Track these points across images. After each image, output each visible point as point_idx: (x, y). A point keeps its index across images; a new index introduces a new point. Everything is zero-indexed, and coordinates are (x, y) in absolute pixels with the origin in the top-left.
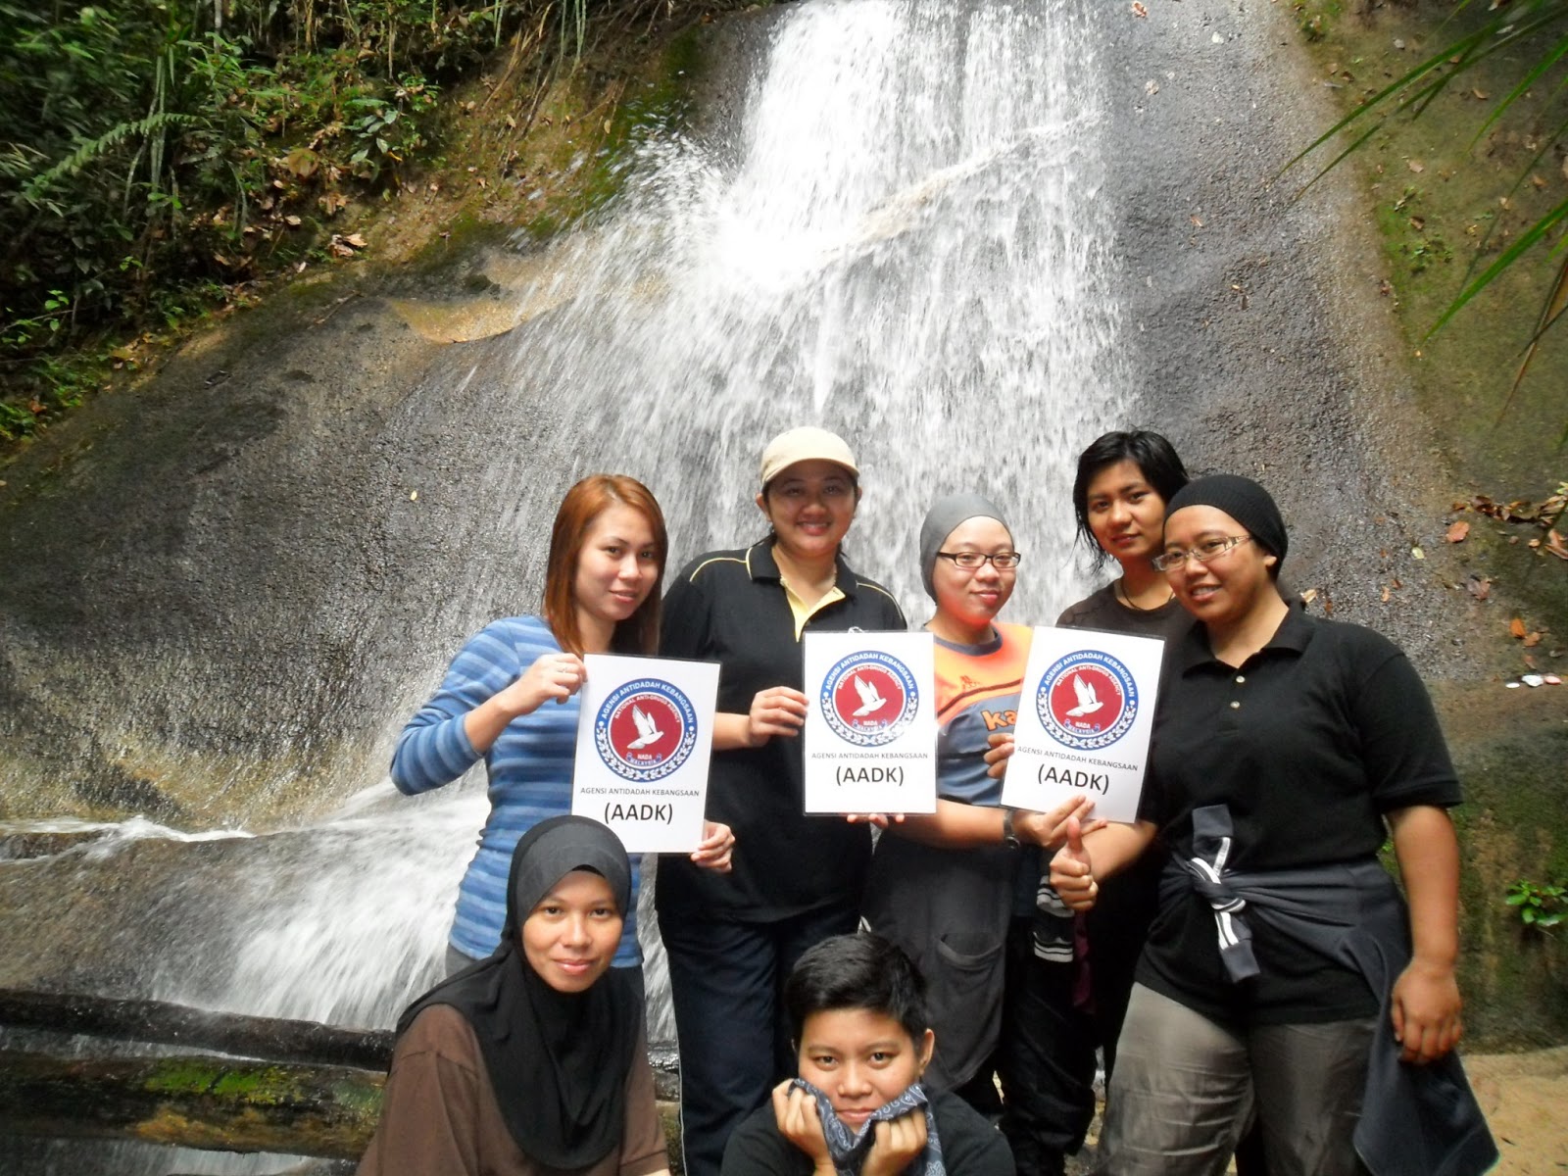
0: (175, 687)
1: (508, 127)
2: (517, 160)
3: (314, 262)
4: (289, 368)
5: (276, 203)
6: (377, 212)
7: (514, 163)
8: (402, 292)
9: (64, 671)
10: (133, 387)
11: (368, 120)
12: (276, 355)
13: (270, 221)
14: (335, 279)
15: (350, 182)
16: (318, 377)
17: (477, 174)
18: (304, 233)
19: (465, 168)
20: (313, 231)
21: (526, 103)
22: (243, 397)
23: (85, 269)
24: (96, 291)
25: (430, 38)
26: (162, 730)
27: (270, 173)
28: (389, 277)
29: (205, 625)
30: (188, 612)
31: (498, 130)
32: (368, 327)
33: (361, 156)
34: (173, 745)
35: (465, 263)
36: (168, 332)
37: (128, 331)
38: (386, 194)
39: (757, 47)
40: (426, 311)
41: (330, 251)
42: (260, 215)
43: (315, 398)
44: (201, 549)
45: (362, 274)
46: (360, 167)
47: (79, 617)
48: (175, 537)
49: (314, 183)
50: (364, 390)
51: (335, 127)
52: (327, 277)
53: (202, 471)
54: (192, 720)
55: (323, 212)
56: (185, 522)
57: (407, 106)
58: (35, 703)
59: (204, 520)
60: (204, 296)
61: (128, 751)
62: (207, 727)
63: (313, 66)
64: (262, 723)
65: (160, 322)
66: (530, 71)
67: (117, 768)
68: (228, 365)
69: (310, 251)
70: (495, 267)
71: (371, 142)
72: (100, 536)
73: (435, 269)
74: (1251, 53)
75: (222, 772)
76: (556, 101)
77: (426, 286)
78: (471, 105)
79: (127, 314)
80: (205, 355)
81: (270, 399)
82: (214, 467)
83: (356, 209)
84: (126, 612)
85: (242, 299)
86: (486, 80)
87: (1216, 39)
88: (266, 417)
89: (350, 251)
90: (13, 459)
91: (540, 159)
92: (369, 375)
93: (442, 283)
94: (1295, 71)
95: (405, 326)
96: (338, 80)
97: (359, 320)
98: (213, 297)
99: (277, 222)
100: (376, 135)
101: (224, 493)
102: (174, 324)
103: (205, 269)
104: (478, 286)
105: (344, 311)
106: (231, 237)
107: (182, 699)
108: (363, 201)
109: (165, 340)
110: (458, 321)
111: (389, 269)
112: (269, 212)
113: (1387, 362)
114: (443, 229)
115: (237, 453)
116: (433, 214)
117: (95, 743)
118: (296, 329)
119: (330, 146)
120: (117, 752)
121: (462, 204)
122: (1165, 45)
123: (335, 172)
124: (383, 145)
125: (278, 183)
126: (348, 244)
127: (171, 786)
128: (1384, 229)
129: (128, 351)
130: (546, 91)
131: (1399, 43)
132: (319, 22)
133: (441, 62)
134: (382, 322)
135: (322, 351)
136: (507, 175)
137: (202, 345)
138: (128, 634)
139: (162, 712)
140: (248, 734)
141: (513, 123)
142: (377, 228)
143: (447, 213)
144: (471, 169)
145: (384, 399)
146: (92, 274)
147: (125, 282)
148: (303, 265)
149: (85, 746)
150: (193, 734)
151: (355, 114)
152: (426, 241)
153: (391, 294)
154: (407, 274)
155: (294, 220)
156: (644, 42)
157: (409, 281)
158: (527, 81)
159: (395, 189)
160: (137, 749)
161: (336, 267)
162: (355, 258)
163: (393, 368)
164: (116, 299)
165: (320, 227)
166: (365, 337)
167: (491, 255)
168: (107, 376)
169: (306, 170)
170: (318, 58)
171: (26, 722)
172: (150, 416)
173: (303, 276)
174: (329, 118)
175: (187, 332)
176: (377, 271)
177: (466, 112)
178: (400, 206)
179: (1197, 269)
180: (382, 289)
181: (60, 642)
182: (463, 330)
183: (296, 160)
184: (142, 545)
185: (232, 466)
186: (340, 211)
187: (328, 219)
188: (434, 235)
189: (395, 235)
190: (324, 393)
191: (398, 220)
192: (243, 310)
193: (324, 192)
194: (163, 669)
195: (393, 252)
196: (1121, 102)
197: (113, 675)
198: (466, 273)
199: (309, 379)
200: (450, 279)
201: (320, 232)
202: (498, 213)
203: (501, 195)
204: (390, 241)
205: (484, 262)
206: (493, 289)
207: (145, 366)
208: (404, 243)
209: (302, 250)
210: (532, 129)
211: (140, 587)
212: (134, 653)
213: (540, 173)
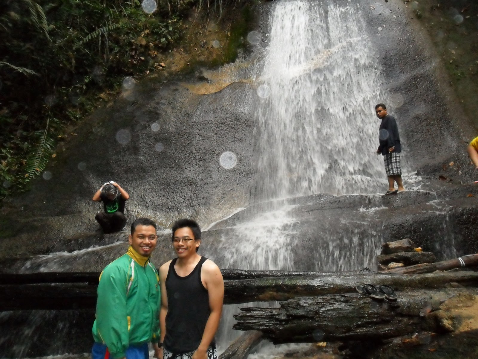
0: (146, 194)
1: (200, 33)
2: (205, 43)
3: (151, 71)
4: (156, 101)
5: (136, 53)
6: (167, 57)
8: (180, 80)
10: (108, 106)
12: (151, 97)
13: (135, 58)
14: (159, 76)
15: (157, 47)
16: (167, 103)
17: (194, 46)
18: (146, 62)
19: (190, 45)
20: (148, 61)
21: (204, 27)
22: (145, 109)
26: (146, 206)
27: (131, 44)
28: (175, 75)
30: (145, 172)
31: (197, 34)
32: (176, 90)
33: (163, 40)
34: (151, 210)
35: (197, 72)
36: (115, 90)
37: (101, 89)
38: (169, 51)
39: (267, 13)
41: (155, 68)
42: (132, 56)
43: (168, 110)
44: (145, 153)
48: (136, 150)
49: (147, 47)
50: (183, 107)
52: (156, 75)
55: (151, 56)
56: (138, 145)
59: (144, 145)
62: (159, 205)
64: (175, 203)
65: (112, 87)
66: (203, 17)
68: (136, 100)
70: (207, 74)
71: (166, 36)
73: (187, 74)
74: (404, 21)
76: (212, 26)
77: (186, 78)
78: (187, 26)
79: (101, 85)
81: (154, 110)
82: (143, 129)
83: (160, 56)
84: (126, 172)
86: (190, 19)
87: (394, 16)
88: (154, 115)
89: (161, 68)
90: (77, 127)
92: (182, 103)
93: (190, 78)
94: (416, 26)
95: (188, 89)
97: (173, 87)
99: (137, 58)
100: (167, 34)
101: (148, 137)
102: (117, 88)
103: (120, 72)
104: (202, 79)
105: (167, 85)
107: (149, 197)
108: (162, 53)
109: (113, 92)
110: (200, 88)
111: (174, 74)
112: (134, 55)
114: (187, 62)
115: (149, 125)
116: (183, 58)
118: (154, 90)
119: (147, 36)
120: (135, 213)
121: (191, 55)
122: (381, 18)
123: (151, 44)
124: (169, 37)
125: (134, 47)
126: (161, 66)
128: (448, 68)
129: (102, 95)
130: (209, 23)
131: (442, 19)
134: (180, 88)
135: (164, 96)
136: (203, 47)
137: (126, 94)
138: (128, 178)
139: (144, 201)
140: (172, 207)
142: (168, 61)
143: (188, 57)
144: (192, 45)
145: (189, 110)
148: (148, 72)
150: (156, 207)
152: (183, 65)
153: (177, 81)
154: (180, 75)
155: (143, 58)
157: (181, 77)
158: (203, 20)
159: (172, 50)
160: (140, 212)
161: (158, 73)
162: (163, 70)
163: (189, 101)
166: (176, 92)
167: (203, 69)
168: (99, 103)
169: (143, 44)
172: (117, 115)
173: (149, 75)
174: (146, 28)
175: (120, 90)
176: (171, 74)
177: (186, 28)
178: (173, 56)
179: (403, 78)
180: (174, 79)
183: (140, 40)
184: (127, 152)
185: (148, 129)
186: (156, 56)
187: (153, 58)
188: (185, 64)
189: (173, 63)
190: (170, 108)
191: (173, 59)
193: (149, 50)
194: (141, 188)
195: (174, 68)
196: (373, 33)
198: (198, 75)
200: (193, 76)
201: (151, 62)
202: (202, 58)
203: (202, 53)
204: (172, 65)
205: (201, 72)
206: (207, 80)
207: (109, 101)
208: (177, 66)
209: (147, 67)
210: (207, 34)
211: (129, 165)
212: (131, 184)
213: (212, 47)
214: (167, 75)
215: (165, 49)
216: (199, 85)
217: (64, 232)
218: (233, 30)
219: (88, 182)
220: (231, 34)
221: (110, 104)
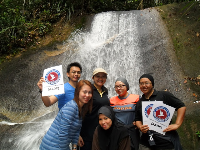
0: (11, 102)
3: (34, 45)
4: (29, 59)
6: (42, 39)
7: (60, 33)
8: (45, 49)
10: (8, 61)
11: (42, 27)
12: (28, 57)
15: (39, 35)
16: (33, 60)
18: (33, 42)
20: (34, 41)
21: (63, 26)
22: (23, 63)
23: (3, 46)
24: (4, 49)
25: (50, 17)
26: (8, 109)
27: (28, 34)
29: (16, 94)
30: (13, 92)
31: (59, 29)
32: (40, 54)
33: (41, 32)
34: (10, 111)
36: (13, 54)
37: (8, 54)
38: (44, 37)
39: (92, 20)
40: (48, 52)
41: (36, 44)
42: (27, 39)
43: (33, 63)
44: (16, 83)
45: (40, 47)
46: (40, 33)
48: (12, 82)
49: (34, 35)
50: (39, 62)
51: (38, 28)
52: (35, 47)
53: (17, 73)
54: (13, 107)
55: (35, 39)
56: (14, 79)
57: (47, 26)
59: (16, 79)
60: (19, 50)
62: (15, 108)
63: (35, 21)
64: (22, 107)
65: (13, 53)
66: (63, 22)
67: (2, 114)
68: (21, 59)
69: (33, 44)
70: (58, 46)
72: (2, 81)
73: (49, 46)
74: (156, 20)
75: (17, 114)
77: (48, 49)
78: (55, 26)
79: (8, 52)
80: (18, 57)
81: (26, 63)
82: (18, 72)
83: (40, 39)
84: (5, 92)
85: (24, 50)
86: (58, 23)
87: (151, 18)
88: (26, 66)
91: (64, 33)
92: (40, 60)
94: (162, 22)
95: (45, 54)
96: (38, 22)
98: (20, 50)
100: (43, 29)
101: (19, 76)
102: (14, 53)
103: (19, 46)
104: (55, 49)
105: (37, 52)
106: (23, 42)
107: (11, 104)
108: (41, 38)
109: (13, 55)
110: (53, 53)
111: (44, 46)
112: (28, 39)
113: (175, 59)
114: (51, 41)
115: (22, 70)
116: (50, 39)
118: (31, 54)
119: (37, 31)
120: (2, 112)
121: (54, 38)
122: (145, 19)
123: (37, 34)
124: (43, 31)
125: (30, 35)
126: (38, 43)
127: (9, 116)
128: (174, 42)
129: (8, 57)
130: (65, 24)
131: (174, 19)
132: (36, 15)
133: (52, 20)
134: (42, 53)
135: (34, 57)
136: (60, 35)
137: (18, 56)
138: (5, 95)
139: (9, 106)
140: (20, 109)
141: (61, 28)
142: (42, 41)
143: (52, 39)
144: (55, 34)
145: (42, 63)
146: (4, 47)
147: (8, 48)
150: (13, 109)
151: (40, 27)
152: (49, 43)
153: (44, 50)
154: (46, 47)
155: (31, 40)
156: (78, 18)
158: (63, 23)
159: (45, 36)
160: (5, 111)
161: (37, 46)
162: (39, 45)
163: (43, 59)
164: (7, 50)
165: (35, 41)
167: (57, 45)
168: (5, 60)
169: (33, 34)
170: (36, 20)
172: (10, 65)
173: (32, 47)
174: (37, 27)
175: (16, 54)
176: (42, 47)
178: (45, 38)
179: (150, 47)
180: (42, 49)
182: (53, 54)
183: (32, 32)
184: (7, 83)
185: (21, 72)
186: (38, 39)
189: (45, 42)
191: (45, 40)
192: (24, 52)
193: (36, 37)
194: (9, 100)
195: (44, 44)
196: (139, 26)
197: (2, 101)
198: (54, 47)
199: (32, 61)
200: (52, 48)
202: (58, 39)
203: (59, 37)
205: (56, 46)
206: (57, 49)
207: (10, 59)
210: (63, 29)
211: (7, 89)
212: (5, 98)
213: (64, 34)
215: (42, 36)
218: (75, 27)
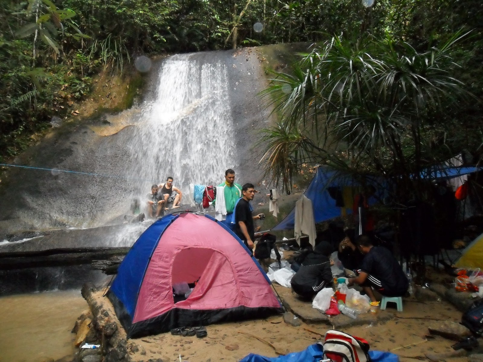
1: (106, 86)
2: (110, 94)
3: (69, 117)
4: (71, 141)
5: (57, 103)
6: (80, 105)
8: (89, 124)
9: (40, 202)
10: (37, 145)
11: (78, 86)
12: (68, 138)
13: (56, 107)
14: (74, 121)
15: (74, 98)
16: (78, 143)
17: (101, 97)
18: (65, 110)
19: (98, 96)
26: (62, 213)
27: (54, 96)
28: (86, 120)
29: (66, 193)
31: (104, 87)
32: (86, 132)
33: (77, 94)
35: (102, 117)
37: (32, 132)
38: (82, 101)
41: (72, 114)
42: (54, 106)
43: (79, 148)
46: (77, 96)
47: (40, 193)
49: (65, 99)
51: (66, 85)
52: (72, 120)
53: (59, 163)
55: (69, 105)
57: (85, 82)
58: (36, 209)
61: (57, 217)
65: (39, 131)
66: (109, 73)
67: (56, 220)
68: (57, 140)
70: (109, 118)
71: (79, 91)
73: (95, 118)
76: (115, 80)
78: (97, 80)
79: (31, 129)
83: (76, 105)
86: (99, 75)
87: (249, 74)
88: (69, 152)
89: (76, 114)
95: (94, 132)
96: (66, 74)
97: (83, 131)
98: (50, 125)
99: (58, 107)
100: (80, 89)
102: (42, 131)
103: (46, 119)
104: (106, 122)
108: (77, 103)
109: (41, 134)
110: (103, 131)
112: (56, 105)
114: (96, 109)
115: (65, 159)
116: (93, 106)
117: (50, 216)
119: (66, 89)
121: (99, 103)
123: (69, 96)
124: (82, 92)
125: (57, 98)
126: (76, 113)
129: (33, 137)
130: (113, 78)
135: (77, 137)
136: (108, 97)
137: (49, 135)
141: (107, 85)
142: (81, 109)
143: (96, 106)
145: (94, 148)
148: (66, 118)
149: (48, 216)
150: (68, 213)
152: (92, 112)
154: (90, 120)
155: (63, 107)
157: (91, 121)
158: (109, 75)
159: (84, 100)
161: (73, 118)
162: (77, 116)
163: (94, 141)
167: (107, 115)
168: (30, 143)
169: (63, 95)
171: (35, 213)
172: (43, 152)
173: (67, 120)
175: (45, 133)
176: (83, 119)
178: (85, 104)
181: (37, 197)
183: (60, 93)
185: (65, 162)
186: (72, 105)
187: (70, 107)
188: (94, 111)
189: (85, 111)
190: (81, 146)
191: (86, 107)
192: (56, 128)
193: (68, 101)
195: (86, 114)
196: (232, 86)
198: (103, 119)
200: (99, 121)
201: (69, 110)
202: (107, 106)
203: (107, 102)
204: (85, 112)
205: (105, 117)
206: (109, 123)
207: (38, 141)
208: (88, 112)
209: (66, 114)
210: (112, 87)
211: (51, 186)
212: (53, 199)
213: (115, 97)
214: (80, 120)
215: (80, 100)
216: (103, 127)
217: (9, 230)
218: (131, 84)
219: (24, 199)
220: (129, 87)
221: (38, 143)
